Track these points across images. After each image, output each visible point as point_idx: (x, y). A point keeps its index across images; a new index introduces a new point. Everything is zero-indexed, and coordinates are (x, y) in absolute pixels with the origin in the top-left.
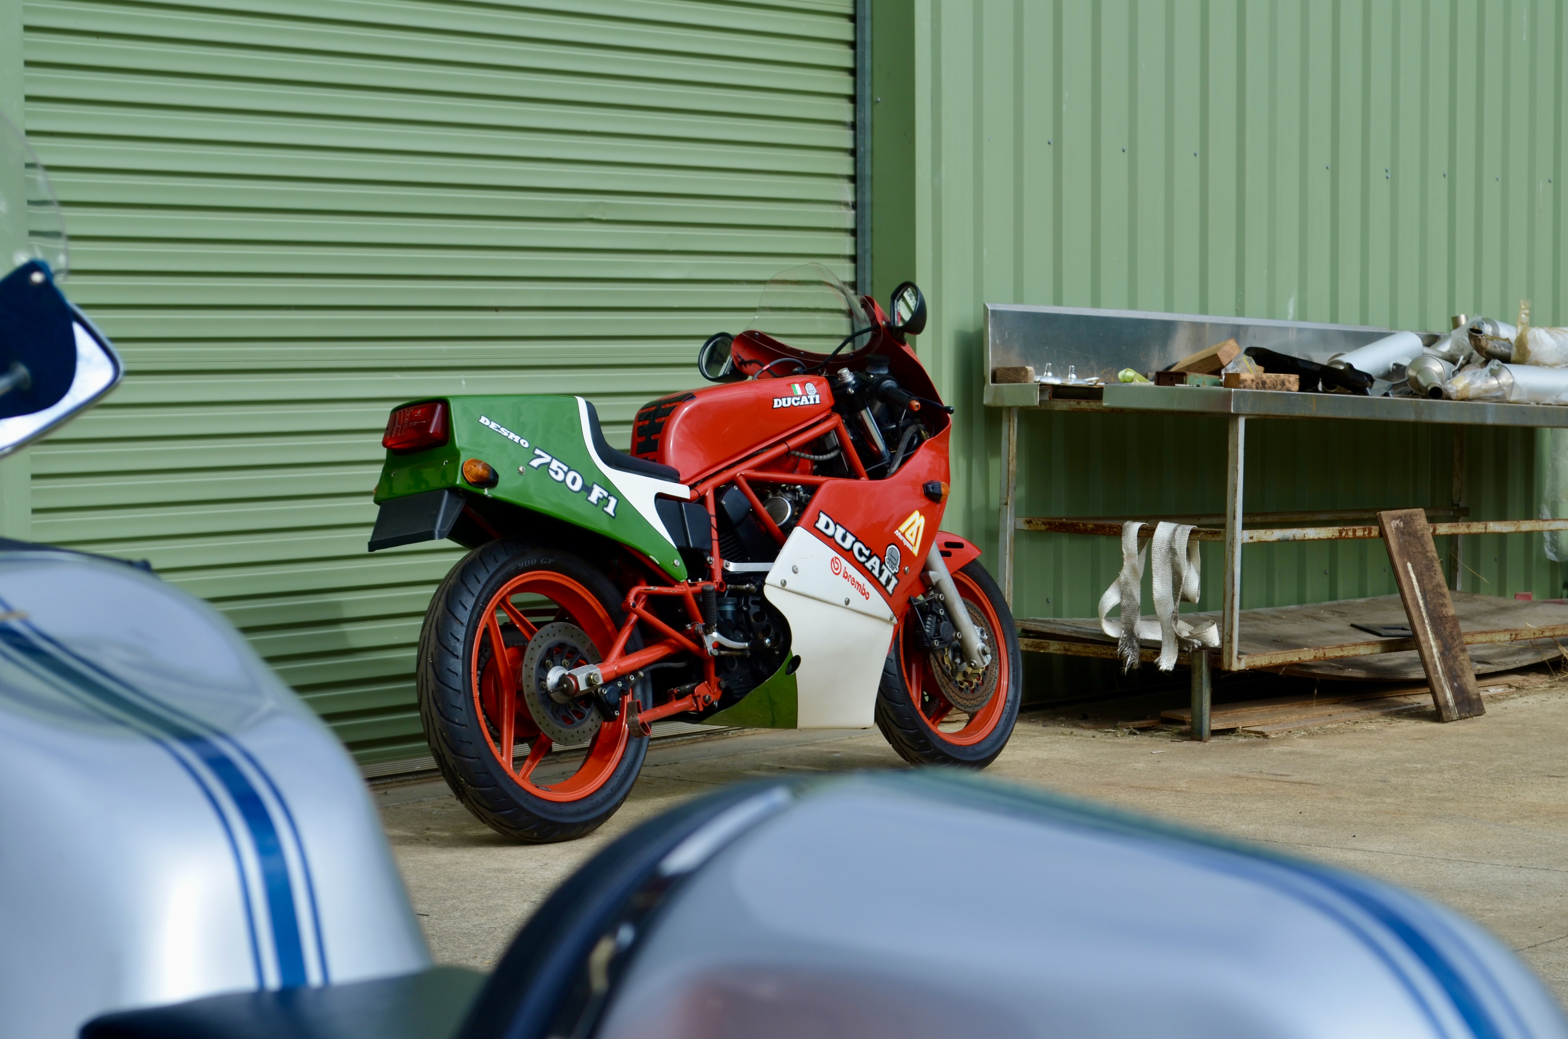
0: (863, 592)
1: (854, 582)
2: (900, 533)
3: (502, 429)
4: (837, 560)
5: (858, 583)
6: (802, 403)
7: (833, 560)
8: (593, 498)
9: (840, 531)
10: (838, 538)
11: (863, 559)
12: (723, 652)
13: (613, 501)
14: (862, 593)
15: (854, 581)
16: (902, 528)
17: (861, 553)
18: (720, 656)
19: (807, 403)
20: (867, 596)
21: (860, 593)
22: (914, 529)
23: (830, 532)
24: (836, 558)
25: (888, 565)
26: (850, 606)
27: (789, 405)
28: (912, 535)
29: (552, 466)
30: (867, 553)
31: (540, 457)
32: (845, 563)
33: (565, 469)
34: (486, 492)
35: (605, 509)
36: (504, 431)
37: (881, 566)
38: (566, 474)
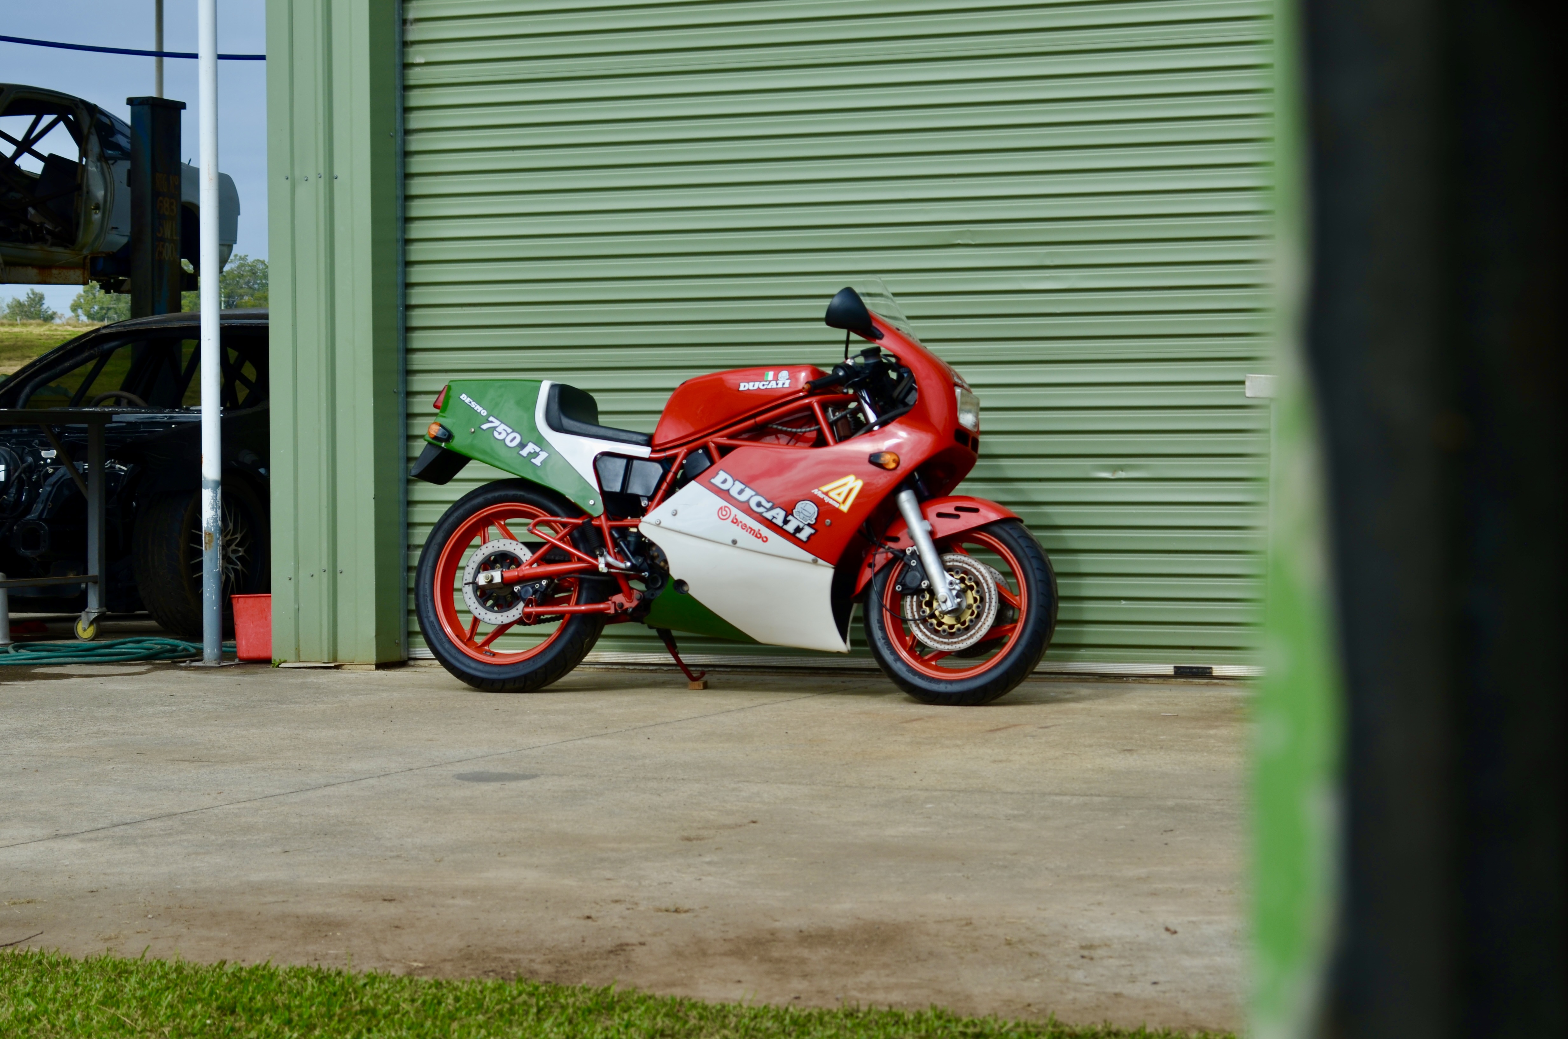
0: (759, 536)
1: (744, 527)
2: (820, 492)
3: (473, 403)
4: (727, 509)
5: (750, 528)
6: (769, 387)
7: (721, 508)
8: (524, 453)
9: (739, 486)
10: (734, 492)
11: (761, 510)
12: (612, 570)
13: (543, 455)
14: (756, 536)
15: (746, 526)
16: (825, 488)
17: (759, 504)
18: (609, 573)
19: (775, 386)
20: (765, 539)
21: (753, 537)
22: (845, 490)
23: (725, 487)
24: (725, 507)
25: (798, 517)
26: (738, 545)
27: (756, 387)
28: (839, 494)
29: (498, 429)
30: (768, 505)
31: (492, 422)
32: (735, 511)
33: (509, 430)
34: (443, 445)
35: (533, 460)
36: (473, 405)
37: (786, 516)
38: (508, 434)
